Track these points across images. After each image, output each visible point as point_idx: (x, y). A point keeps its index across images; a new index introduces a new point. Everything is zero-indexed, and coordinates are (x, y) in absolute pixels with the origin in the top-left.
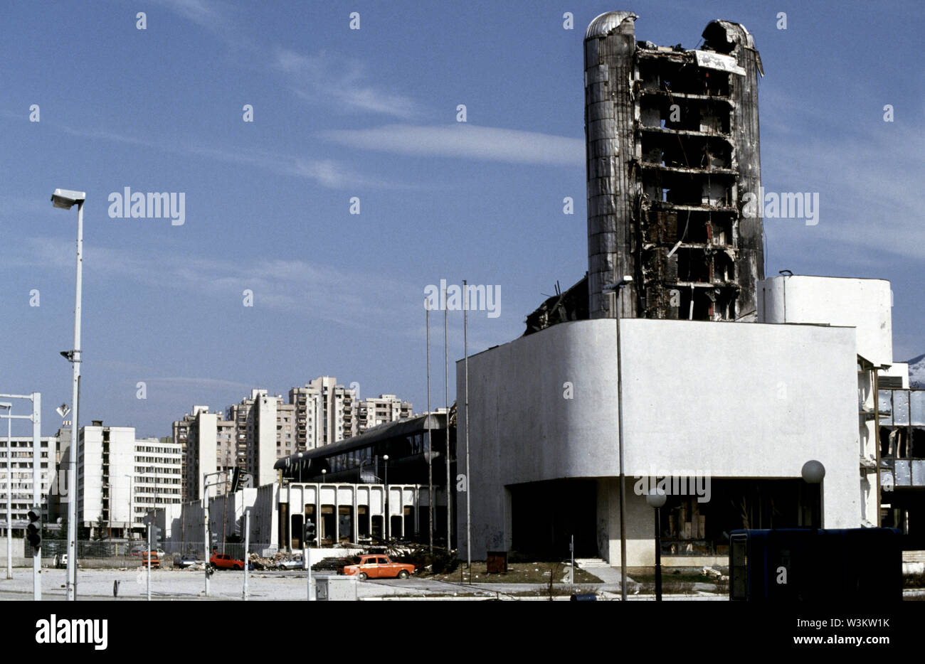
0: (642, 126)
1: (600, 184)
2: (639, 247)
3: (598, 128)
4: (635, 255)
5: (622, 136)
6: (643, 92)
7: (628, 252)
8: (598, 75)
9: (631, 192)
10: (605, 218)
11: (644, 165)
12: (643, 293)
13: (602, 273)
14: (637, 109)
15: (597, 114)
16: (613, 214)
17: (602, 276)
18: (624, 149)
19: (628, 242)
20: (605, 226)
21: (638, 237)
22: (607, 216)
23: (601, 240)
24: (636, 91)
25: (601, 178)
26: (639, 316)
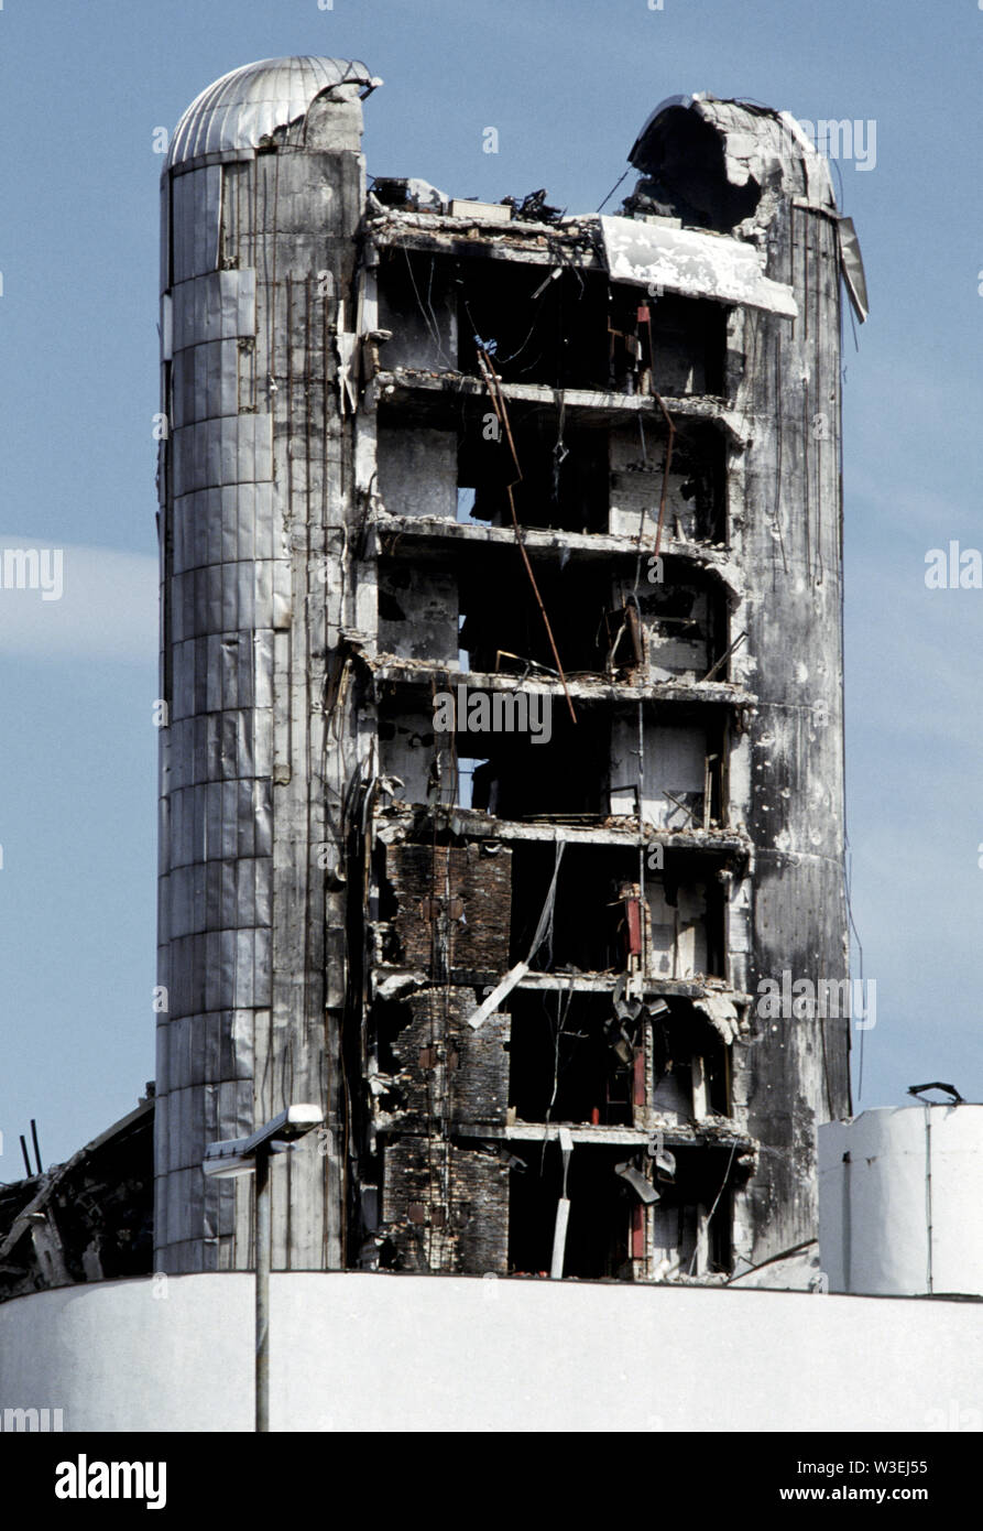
0: (380, 514)
1: (212, 738)
2: (358, 981)
3: (214, 521)
4: (344, 1018)
5: (306, 550)
6: (389, 380)
7: (315, 1004)
8: (217, 311)
9: (335, 771)
10: (226, 869)
11: (384, 664)
12: (370, 1168)
13: (209, 1089)
14: (367, 444)
15: (207, 464)
16: (260, 854)
17: (208, 1098)
18: (311, 603)
19: (316, 966)
20: (228, 902)
21: (356, 943)
22: (234, 862)
23: (210, 960)
24: (362, 378)
25: (218, 714)
26: (353, 1261)
